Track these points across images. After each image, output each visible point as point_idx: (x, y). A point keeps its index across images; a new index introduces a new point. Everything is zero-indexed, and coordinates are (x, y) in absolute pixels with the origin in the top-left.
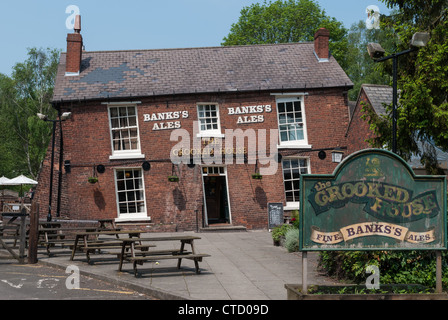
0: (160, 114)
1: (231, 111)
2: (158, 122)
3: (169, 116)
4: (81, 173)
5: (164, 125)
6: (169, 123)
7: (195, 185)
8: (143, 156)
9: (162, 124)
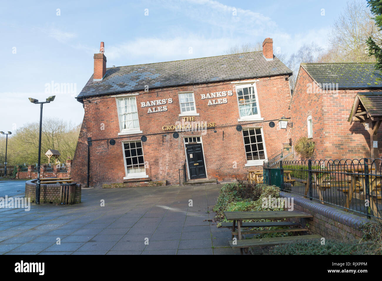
0: (152, 102)
1: (203, 96)
2: (151, 107)
3: (158, 102)
4: (99, 146)
5: (155, 109)
6: (159, 108)
7: (179, 150)
8: (141, 132)
9: (154, 108)
